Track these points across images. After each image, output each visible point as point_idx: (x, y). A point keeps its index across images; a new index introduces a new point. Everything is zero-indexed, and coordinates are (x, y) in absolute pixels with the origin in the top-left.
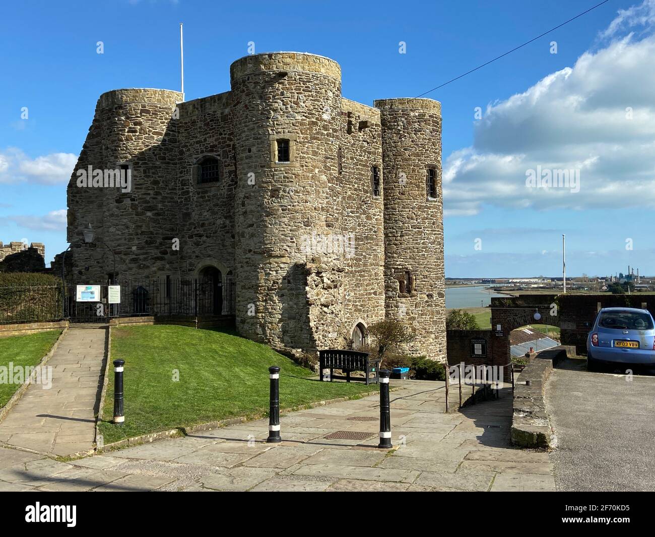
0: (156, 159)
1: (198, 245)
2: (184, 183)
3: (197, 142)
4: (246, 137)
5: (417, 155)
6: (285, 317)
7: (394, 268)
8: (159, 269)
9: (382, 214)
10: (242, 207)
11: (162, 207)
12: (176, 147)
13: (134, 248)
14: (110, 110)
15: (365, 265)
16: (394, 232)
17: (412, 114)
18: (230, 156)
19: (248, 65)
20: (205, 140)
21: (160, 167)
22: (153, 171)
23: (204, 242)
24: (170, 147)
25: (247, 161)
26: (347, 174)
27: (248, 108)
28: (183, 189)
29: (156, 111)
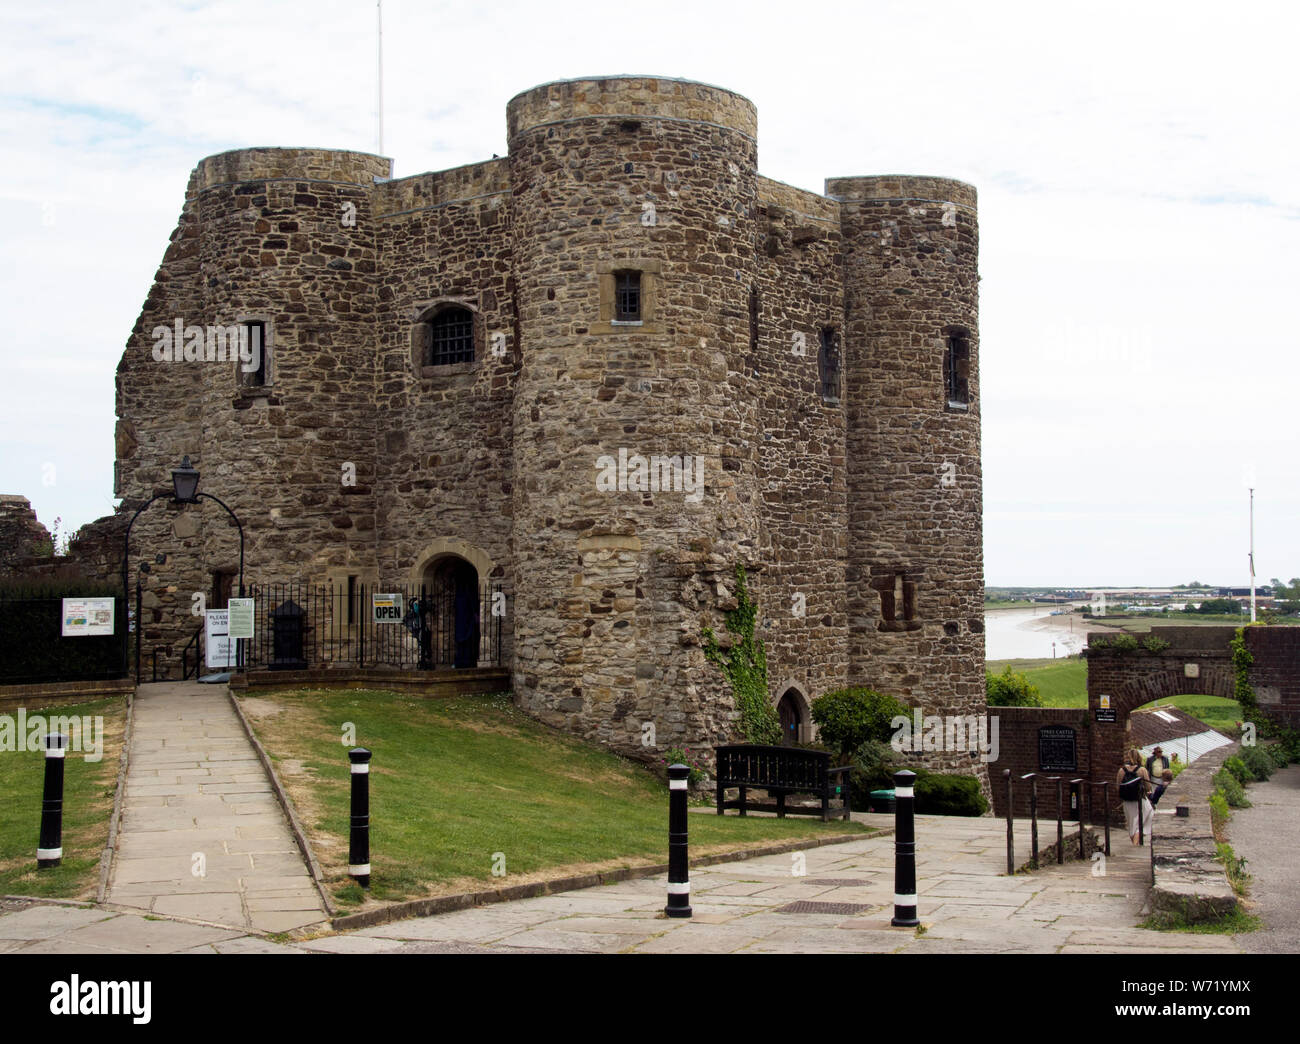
0: (329, 309)
1: (423, 507)
2: (391, 364)
3: (424, 272)
4: (541, 264)
5: (925, 305)
6: (630, 673)
7: (870, 563)
8: (333, 562)
9: (842, 439)
10: (532, 424)
11: (339, 419)
12: (374, 282)
13: (275, 513)
14: (224, 196)
15: (804, 556)
16: (870, 481)
17: (912, 211)
18: (499, 304)
19: (551, 103)
20: (443, 267)
21: (337, 328)
22: (322, 335)
23: (437, 500)
24: (360, 280)
25: (546, 319)
26: (767, 347)
27: (550, 200)
28: (388, 378)
29: (329, 199)
